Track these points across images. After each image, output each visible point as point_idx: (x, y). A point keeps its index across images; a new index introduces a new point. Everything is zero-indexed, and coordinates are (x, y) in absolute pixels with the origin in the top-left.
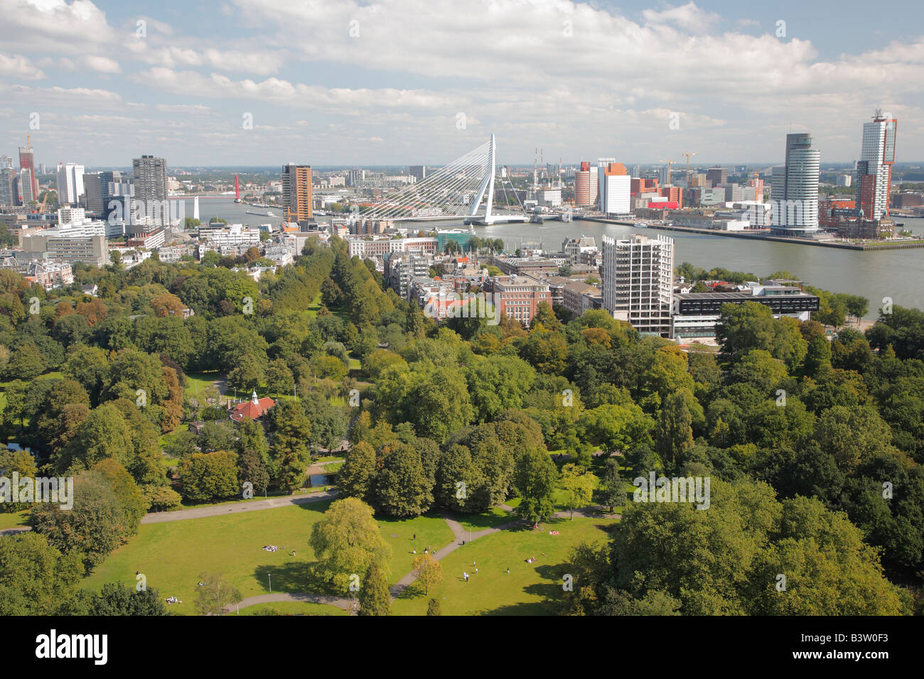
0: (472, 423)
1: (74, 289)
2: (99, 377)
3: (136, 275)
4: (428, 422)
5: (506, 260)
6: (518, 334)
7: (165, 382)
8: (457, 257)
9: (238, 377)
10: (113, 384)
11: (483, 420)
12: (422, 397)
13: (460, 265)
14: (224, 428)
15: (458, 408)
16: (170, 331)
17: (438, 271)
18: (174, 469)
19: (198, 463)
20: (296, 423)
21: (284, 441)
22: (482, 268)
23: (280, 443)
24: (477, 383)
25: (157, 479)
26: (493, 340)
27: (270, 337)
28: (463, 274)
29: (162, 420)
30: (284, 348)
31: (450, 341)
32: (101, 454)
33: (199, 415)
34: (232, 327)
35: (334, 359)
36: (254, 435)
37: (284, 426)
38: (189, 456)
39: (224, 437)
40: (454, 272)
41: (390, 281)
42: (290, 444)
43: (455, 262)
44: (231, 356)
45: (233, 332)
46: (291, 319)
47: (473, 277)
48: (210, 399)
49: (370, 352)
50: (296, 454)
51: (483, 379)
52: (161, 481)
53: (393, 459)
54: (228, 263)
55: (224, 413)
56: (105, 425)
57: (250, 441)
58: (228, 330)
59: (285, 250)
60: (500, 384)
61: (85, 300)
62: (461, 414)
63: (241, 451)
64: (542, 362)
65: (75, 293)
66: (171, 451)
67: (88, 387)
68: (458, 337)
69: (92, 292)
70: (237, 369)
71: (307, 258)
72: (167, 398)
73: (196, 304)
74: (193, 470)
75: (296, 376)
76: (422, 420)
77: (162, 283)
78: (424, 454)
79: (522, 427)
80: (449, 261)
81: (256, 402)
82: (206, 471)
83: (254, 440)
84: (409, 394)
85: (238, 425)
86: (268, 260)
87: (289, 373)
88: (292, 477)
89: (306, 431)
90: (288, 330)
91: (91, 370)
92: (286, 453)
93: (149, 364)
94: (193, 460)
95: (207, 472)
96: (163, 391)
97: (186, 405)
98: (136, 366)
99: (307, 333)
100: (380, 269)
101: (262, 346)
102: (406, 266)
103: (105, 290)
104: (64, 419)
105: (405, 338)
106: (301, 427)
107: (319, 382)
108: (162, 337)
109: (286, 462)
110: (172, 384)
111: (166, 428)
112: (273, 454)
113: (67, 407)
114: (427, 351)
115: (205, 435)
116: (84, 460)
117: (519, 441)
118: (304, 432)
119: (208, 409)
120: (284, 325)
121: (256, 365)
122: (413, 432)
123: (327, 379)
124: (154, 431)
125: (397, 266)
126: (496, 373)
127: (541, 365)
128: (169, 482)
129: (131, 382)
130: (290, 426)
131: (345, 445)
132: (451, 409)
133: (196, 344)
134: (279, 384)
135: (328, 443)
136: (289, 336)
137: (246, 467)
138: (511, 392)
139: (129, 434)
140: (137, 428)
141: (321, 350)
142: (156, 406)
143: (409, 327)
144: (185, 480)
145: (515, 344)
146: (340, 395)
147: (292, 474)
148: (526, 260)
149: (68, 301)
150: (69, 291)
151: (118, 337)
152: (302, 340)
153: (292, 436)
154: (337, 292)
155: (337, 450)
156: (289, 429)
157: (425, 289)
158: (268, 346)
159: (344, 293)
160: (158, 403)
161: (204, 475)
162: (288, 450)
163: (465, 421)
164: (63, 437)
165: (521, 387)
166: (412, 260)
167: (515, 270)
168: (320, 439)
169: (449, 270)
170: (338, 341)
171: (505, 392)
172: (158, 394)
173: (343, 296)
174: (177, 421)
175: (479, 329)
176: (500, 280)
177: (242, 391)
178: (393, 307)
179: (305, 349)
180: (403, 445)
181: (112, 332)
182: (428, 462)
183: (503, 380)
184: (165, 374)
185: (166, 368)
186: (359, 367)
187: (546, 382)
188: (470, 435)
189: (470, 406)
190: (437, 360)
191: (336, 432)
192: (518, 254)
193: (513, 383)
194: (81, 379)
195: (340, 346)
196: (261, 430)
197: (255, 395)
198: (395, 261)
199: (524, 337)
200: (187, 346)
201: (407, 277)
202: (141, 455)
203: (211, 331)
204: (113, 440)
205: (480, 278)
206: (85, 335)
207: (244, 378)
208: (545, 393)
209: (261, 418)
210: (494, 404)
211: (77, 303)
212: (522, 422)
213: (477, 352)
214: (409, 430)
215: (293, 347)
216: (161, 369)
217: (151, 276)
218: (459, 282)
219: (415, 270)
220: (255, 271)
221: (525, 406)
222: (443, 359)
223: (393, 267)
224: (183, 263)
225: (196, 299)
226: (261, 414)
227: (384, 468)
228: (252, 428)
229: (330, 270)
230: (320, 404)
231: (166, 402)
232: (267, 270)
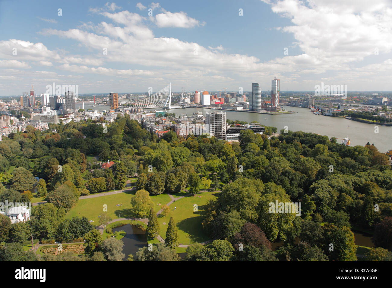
0: (173, 167)
1: (49, 131)
2: (61, 157)
3: (68, 126)
4: (160, 167)
5: (177, 119)
6: (183, 140)
7: (81, 158)
8: (163, 119)
9: (102, 156)
10: (66, 159)
11: (176, 166)
12: (158, 160)
13: (164, 121)
14: (100, 171)
16: (80, 143)
17: (157, 123)
18: (86, 183)
19: (94, 181)
20: (123, 169)
21: (120, 174)
22: (170, 122)
23: (118, 175)
24: (174, 155)
25: (82, 186)
26: (177, 143)
27: (111, 144)
28: (165, 124)
29: (81, 169)
30: (115, 147)
31: (164, 143)
32: (65, 179)
33: (91, 167)
34: (99, 141)
35: (130, 149)
36: (109, 173)
37: (119, 170)
38: (91, 179)
39: (100, 173)
40: (162, 123)
41: (143, 126)
42: (121, 175)
43: (162, 120)
44: (99, 149)
45: (99, 142)
46: (117, 138)
47: (168, 124)
48: (94, 162)
49: (141, 147)
50: (123, 178)
51: (176, 154)
52: (83, 187)
53: (152, 178)
54: (95, 122)
55: (99, 167)
56: (66, 171)
57: (108, 174)
58: (98, 142)
59: (111, 118)
60: (181, 155)
61: (53, 134)
62: (170, 164)
63: (106, 177)
64: (192, 148)
65: (50, 132)
66: (85, 178)
67: (58, 160)
68: (166, 142)
69: (55, 131)
70: (101, 153)
71: (118, 120)
72: (82, 162)
73: (86, 134)
74: (92, 183)
75: (119, 155)
76: (159, 166)
77: (76, 128)
78: (161, 176)
79: (189, 167)
80: (160, 120)
81: (109, 163)
82: (97, 183)
83: (110, 174)
84: (154, 159)
85: (105, 170)
86: (106, 121)
87: (117, 154)
88: (122, 184)
89: (126, 171)
90: (116, 141)
91: (59, 155)
92: (120, 177)
93: (76, 153)
94: (92, 180)
95: (97, 184)
96: (81, 160)
97: (87, 164)
98: (73, 153)
99: (122, 142)
100: (140, 123)
101: (108, 146)
102: (148, 122)
103: (59, 131)
104: (52, 169)
105: (150, 143)
106: (124, 170)
107: (126, 157)
108: (78, 144)
109: (120, 180)
110: (83, 158)
111: (82, 171)
112: (116, 178)
113: (53, 166)
114: (159, 146)
115: (94, 173)
116: (60, 181)
117: (188, 171)
118: (125, 171)
119: (94, 165)
120: (115, 140)
121: (107, 152)
122: (156, 170)
123: (129, 155)
124: (79, 172)
125: (145, 122)
126: (179, 152)
127: (191, 149)
128: (86, 187)
129: (71, 158)
130: (121, 169)
131: (136, 174)
132: (167, 163)
133: (88, 146)
134: (114, 157)
135: (131, 174)
136: (116, 143)
137: (108, 182)
138: (184, 157)
139: (73, 174)
140: (75, 171)
141: (126, 147)
142: (79, 165)
143: (152, 139)
144: (91, 186)
145: (183, 143)
146: (133, 160)
147: (122, 183)
148: (183, 119)
149: (48, 134)
150: (48, 131)
151: (64, 145)
152: (120, 144)
153: (121, 172)
154: (128, 130)
155: (134, 176)
156: (121, 170)
157: (154, 128)
158: (110, 146)
159: (130, 130)
160: (79, 164)
161: (96, 185)
162: (121, 176)
163: (171, 166)
164: (53, 175)
165: (187, 156)
166: (150, 119)
167: (180, 122)
168: (129, 173)
169: (160, 122)
170: (130, 144)
171: (182, 157)
172: (79, 161)
173: (130, 131)
174: (85, 169)
175: (172, 139)
176: (176, 125)
177: (103, 160)
178: (146, 134)
179: (121, 146)
180: (155, 174)
181: (63, 143)
182: (163, 178)
183: (181, 154)
184: (81, 155)
185: (81, 153)
186: (137, 152)
187: (193, 154)
188: (174, 170)
189: (172, 162)
190: (162, 149)
191: (134, 171)
192: (180, 118)
193: (184, 154)
194: (56, 157)
195: (131, 146)
196: (111, 171)
197: (108, 161)
198: (144, 120)
199: (185, 141)
200: (86, 147)
201: (149, 125)
202: (77, 179)
203: (93, 142)
204: (69, 175)
205: (170, 125)
206: (55, 144)
207: (104, 156)
208: (193, 157)
210: (179, 161)
211: (51, 135)
212: (188, 166)
213: (172, 146)
214: (155, 170)
215: (118, 146)
216: (80, 154)
217: (72, 126)
218: (164, 126)
219: (151, 123)
220: (103, 124)
221: (188, 161)
222: (163, 148)
223: (144, 122)
224: (81, 122)
225: (86, 133)
226: (110, 166)
227: (150, 180)
228: (109, 171)
229: (125, 123)
230: (128, 163)
231: (82, 164)
232: (107, 124)
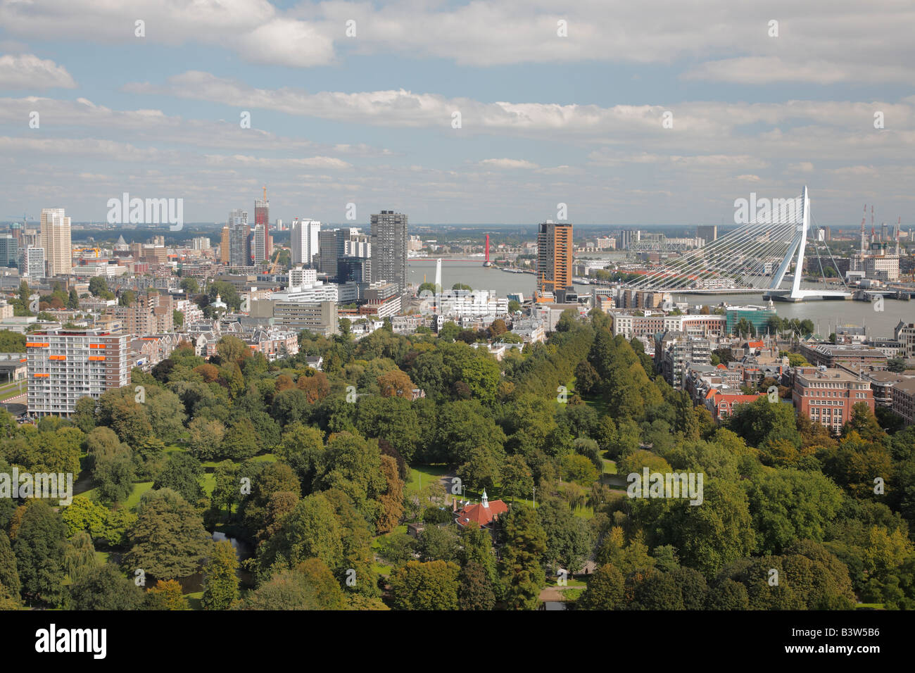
0: (753, 554)
1: (298, 361)
2: (312, 462)
3: (364, 347)
4: (695, 548)
5: (814, 348)
6: (823, 442)
7: (383, 474)
8: (749, 340)
9: (469, 474)
10: (326, 472)
11: (770, 552)
12: (688, 514)
13: (752, 350)
14: (446, 533)
15: (735, 532)
16: (395, 414)
17: (723, 357)
18: (387, 577)
19: (413, 572)
20: (529, 534)
21: (515, 555)
22: (782, 355)
23: (510, 557)
24: (763, 502)
25: (366, 588)
26: (789, 449)
27: (509, 427)
28: (756, 363)
29: (378, 518)
30: (524, 442)
31: (731, 447)
32: (307, 552)
33: (421, 513)
34: (465, 413)
35: (585, 460)
36: (480, 545)
37: (516, 536)
38: (403, 562)
39: (445, 545)
40: (744, 360)
41: (661, 366)
42: (521, 560)
43: (746, 346)
44: (462, 448)
45: (466, 419)
46: (535, 406)
47: (768, 367)
48: (434, 498)
49: (629, 452)
50: (527, 573)
51: (771, 498)
52: (370, 591)
53: (646, 589)
54: (468, 337)
55: (446, 516)
56: (312, 519)
57: (475, 551)
58: (461, 416)
59: (535, 325)
60: (794, 507)
61: (308, 373)
62: (739, 541)
63: (463, 562)
64: (855, 482)
65: (299, 365)
66: (384, 555)
67: (301, 473)
68: (740, 442)
69: (316, 365)
70: (467, 464)
71: (561, 335)
72: (385, 493)
73: (428, 384)
74: (407, 581)
75: (537, 477)
76: (688, 544)
77: (393, 358)
78: (686, 589)
79: (819, 564)
80: (738, 345)
81: (486, 505)
82: (422, 583)
83: (480, 551)
84: (674, 509)
85: (462, 531)
86: (515, 336)
87: (528, 473)
88: (522, 601)
89: (542, 544)
90: (530, 421)
91: (304, 454)
92: (517, 570)
93: (366, 451)
94: (407, 569)
95: (422, 586)
96: (380, 485)
97: (405, 503)
98: (352, 453)
99: (553, 425)
100: (650, 351)
101: (499, 438)
102: (681, 349)
103: (330, 362)
104: (272, 509)
105: (672, 438)
106: (535, 539)
107: (563, 485)
108: (386, 420)
109: (516, 581)
110: (390, 476)
111: (382, 529)
112: (501, 568)
113: (276, 494)
114: (698, 457)
115: (425, 540)
116: (288, 558)
117: (815, 583)
118: (540, 546)
119: (431, 509)
120: (526, 414)
121: (491, 460)
122: (677, 559)
123: (574, 483)
124: (363, 528)
125: (671, 349)
126: (789, 490)
127: (854, 486)
128: (380, 592)
129: (346, 471)
130: (522, 537)
131: (591, 567)
132: (727, 533)
133: (424, 431)
134: (516, 485)
135: (569, 563)
136: (531, 428)
137: (468, 582)
138: (809, 518)
139: (339, 532)
140: (348, 526)
141: (568, 447)
142: (372, 500)
143: (680, 425)
144: (398, 592)
145: (818, 456)
146: (588, 504)
147: (522, 597)
148: (842, 348)
149: (290, 373)
150: (292, 362)
151: (338, 418)
152: (546, 433)
153: (524, 550)
154: (593, 378)
155: (580, 572)
156: (521, 540)
157: (704, 379)
158: (506, 438)
159: (603, 379)
160: (375, 498)
161: (418, 588)
162: (519, 566)
163: (745, 550)
164: (270, 529)
165: (823, 514)
166: (690, 342)
167: (827, 361)
168: (559, 557)
169: (738, 356)
170: (591, 437)
171: (801, 518)
172: (375, 487)
173: (601, 383)
174: (395, 521)
175: (771, 433)
176: (803, 371)
177: (472, 490)
178: (662, 399)
179: (550, 445)
180: (659, 572)
181: (332, 412)
182: (691, 599)
183: (798, 501)
184: (384, 464)
185: (385, 456)
186: (615, 472)
187: (858, 508)
188: (749, 569)
189: (751, 531)
190: (711, 469)
191: (580, 550)
192: (833, 340)
193: (811, 506)
194: (294, 463)
195: (593, 444)
196: (488, 539)
197: (485, 496)
198: (669, 343)
199: (832, 447)
200: (413, 433)
201: (683, 363)
202: (350, 557)
203: (441, 416)
204: (321, 537)
205: (779, 369)
206: (305, 414)
207: (476, 475)
208: (856, 525)
209: (490, 524)
210: (785, 532)
211: (299, 376)
212: (821, 559)
213: (768, 463)
214: (671, 556)
215: (535, 441)
216: (380, 458)
217: (380, 349)
218: (749, 372)
219: (693, 355)
220: (499, 348)
221: (828, 538)
222: (719, 467)
223: (666, 350)
224: (417, 335)
225: (428, 379)
226: (490, 520)
227: (634, 600)
228: (478, 536)
229: (588, 350)
230: (560, 513)
231: (383, 498)
232: (513, 347)
